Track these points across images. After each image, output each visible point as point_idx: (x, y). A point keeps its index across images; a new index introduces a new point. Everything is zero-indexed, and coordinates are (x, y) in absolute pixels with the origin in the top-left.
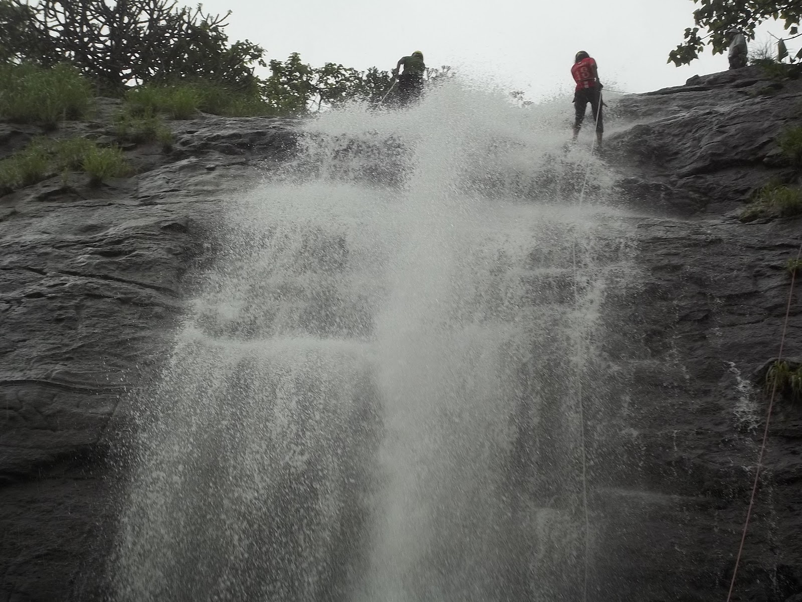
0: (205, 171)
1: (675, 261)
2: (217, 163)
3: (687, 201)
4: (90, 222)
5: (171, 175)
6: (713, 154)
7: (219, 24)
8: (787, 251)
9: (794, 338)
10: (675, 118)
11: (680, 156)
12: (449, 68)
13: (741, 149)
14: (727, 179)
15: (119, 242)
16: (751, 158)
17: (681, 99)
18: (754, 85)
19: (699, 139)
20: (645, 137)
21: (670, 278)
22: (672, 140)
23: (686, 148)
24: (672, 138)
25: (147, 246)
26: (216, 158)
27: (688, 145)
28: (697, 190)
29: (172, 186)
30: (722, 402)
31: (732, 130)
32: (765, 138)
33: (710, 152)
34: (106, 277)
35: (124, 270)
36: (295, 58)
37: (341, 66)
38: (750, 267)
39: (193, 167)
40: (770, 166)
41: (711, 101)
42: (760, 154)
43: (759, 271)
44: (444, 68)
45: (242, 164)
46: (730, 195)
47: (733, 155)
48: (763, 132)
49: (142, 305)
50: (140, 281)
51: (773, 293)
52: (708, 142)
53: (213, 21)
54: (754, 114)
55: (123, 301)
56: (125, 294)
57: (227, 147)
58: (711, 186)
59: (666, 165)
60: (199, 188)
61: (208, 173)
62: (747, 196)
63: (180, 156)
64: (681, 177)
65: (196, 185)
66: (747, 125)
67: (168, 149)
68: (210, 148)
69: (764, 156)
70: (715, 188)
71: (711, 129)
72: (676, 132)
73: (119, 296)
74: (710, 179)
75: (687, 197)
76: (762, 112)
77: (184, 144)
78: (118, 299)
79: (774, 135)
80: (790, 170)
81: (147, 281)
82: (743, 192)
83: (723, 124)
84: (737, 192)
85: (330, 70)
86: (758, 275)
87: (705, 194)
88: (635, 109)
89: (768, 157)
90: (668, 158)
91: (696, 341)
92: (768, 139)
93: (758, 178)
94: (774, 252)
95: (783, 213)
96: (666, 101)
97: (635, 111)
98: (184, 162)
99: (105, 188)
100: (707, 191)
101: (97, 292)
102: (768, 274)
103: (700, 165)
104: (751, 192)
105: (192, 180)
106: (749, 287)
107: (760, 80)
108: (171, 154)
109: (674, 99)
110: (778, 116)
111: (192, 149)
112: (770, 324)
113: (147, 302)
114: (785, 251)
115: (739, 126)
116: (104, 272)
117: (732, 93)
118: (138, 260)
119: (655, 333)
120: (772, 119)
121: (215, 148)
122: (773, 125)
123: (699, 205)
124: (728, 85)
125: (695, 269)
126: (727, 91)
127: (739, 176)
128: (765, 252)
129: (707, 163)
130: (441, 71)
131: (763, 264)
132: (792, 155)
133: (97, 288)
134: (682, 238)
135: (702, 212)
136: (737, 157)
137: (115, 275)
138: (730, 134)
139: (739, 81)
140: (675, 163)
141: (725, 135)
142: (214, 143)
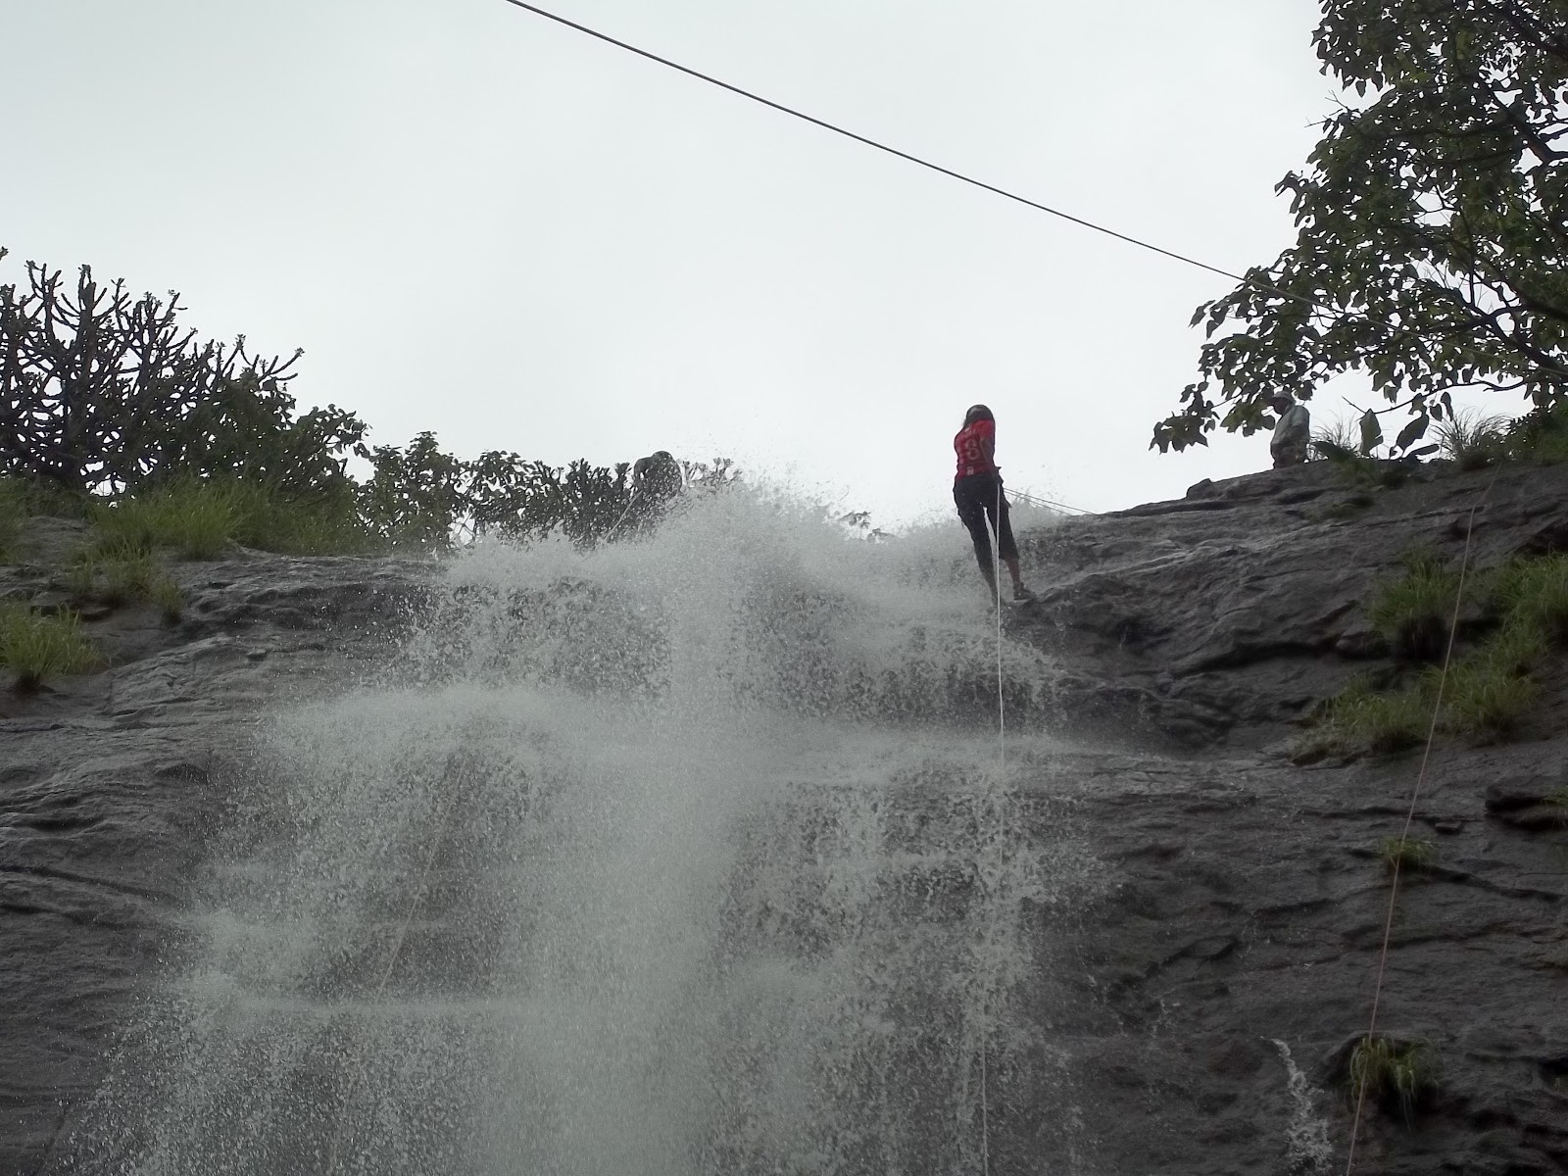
0: (246, 661)
1: (1166, 840)
2: (270, 645)
3: (1189, 722)
4: (14, 762)
5: (180, 669)
6: (1240, 633)
7: (279, 375)
8: (1384, 821)
9: (1400, 992)
10: (1166, 561)
11: (1175, 634)
12: (728, 463)
13: (1292, 622)
14: (1267, 681)
15: (70, 802)
16: (1313, 640)
17: (1178, 526)
18: (1317, 500)
19: (1212, 603)
20: (1108, 598)
21: (1157, 873)
22: (1161, 604)
23: (1187, 620)
24: (1159, 600)
25: (127, 809)
26: (267, 637)
27: (1191, 613)
28: (1208, 702)
29: (180, 690)
30: (1261, 1119)
31: (1276, 586)
32: (1337, 603)
33: (1233, 627)
34: (42, 872)
35: (80, 857)
36: (426, 442)
37: (515, 455)
38: (1312, 852)
39: (223, 654)
40: (1350, 655)
41: (1234, 529)
42: (1331, 632)
43: (1328, 861)
44: (718, 462)
45: (319, 647)
46: (1274, 711)
47: (1278, 635)
48: (1336, 590)
49: (112, 927)
50: (111, 879)
51: (1356, 903)
52: (1231, 611)
53: (266, 369)
54: (1318, 555)
55: (77, 920)
56: (82, 904)
57: (292, 613)
58: (1237, 694)
59: (1149, 652)
60: (234, 694)
61: (249, 666)
62: (1306, 714)
63: (194, 632)
64: (1178, 675)
65: (227, 689)
66: (1303, 575)
67: (172, 619)
68: (256, 617)
69: (1337, 637)
70: (1244, 698)
71: (1235, 584)
72: (1169, 588)
73: (70, 908)
74: (1234, 680)
75: (1191, 716)
76: (1332, 551)
77: (205, 608)
78: (68, 915)
79: (1356, 597)
80: (1387, 664)
81: (126, 879)
82: (1299, 706)
83: (1258, 574)
84: (1286, 705)
85: (494, 465)
86: (1327, 868)
87: (1224, 710)
88: (1087, 543)
89: (1349, 637)
90: (1152, 640)
91: (1208, 998)
92: (1346, 604)
93: (1323, 679)
94: (1358, 824)
95: (1376, 747)
96: (1150, 529)
97: (1089, 547)
98: (206, 644)
99: (47, 695)
100: (1229, 705)
101: (24, 902)
102: (1348, 866)
103: (1215, 652)
104: (1314, 706)
105: (219, 680)
106: (1311, 892)
107: (1331, 489)
108: (178, 627)
109: (1164, 525)
110: (1365, 560)
111: (221, 618)
112: (1351, 965)
113: (124, 921)
114: (1379, 821)
115: (1289, 578)
116: (37, 862)
117: (1274, 515)
118: (110, 837)
119: (1129, 981)
120: (1351, 564)
121: (267, 616)
122: (1354, 577)
123: (1213, 731)
124: (1266, 498)
125: (1208, 856)
126: (1265, 509)
127: (1291, 674)
128: (1341, 822)
129: (1229, 648)
130: (712, 467)
131: (1337, 845)
132: (1390, 635)
133: (26, 893)
134: (1182, 796)
135: (1222, 744)
136: (1286, 638)
137: (62, 866)
138: (1272, 593)
139: (1288, 492)
140: (1165, 650)
141: (1261, 596)
142: (264, 607)
